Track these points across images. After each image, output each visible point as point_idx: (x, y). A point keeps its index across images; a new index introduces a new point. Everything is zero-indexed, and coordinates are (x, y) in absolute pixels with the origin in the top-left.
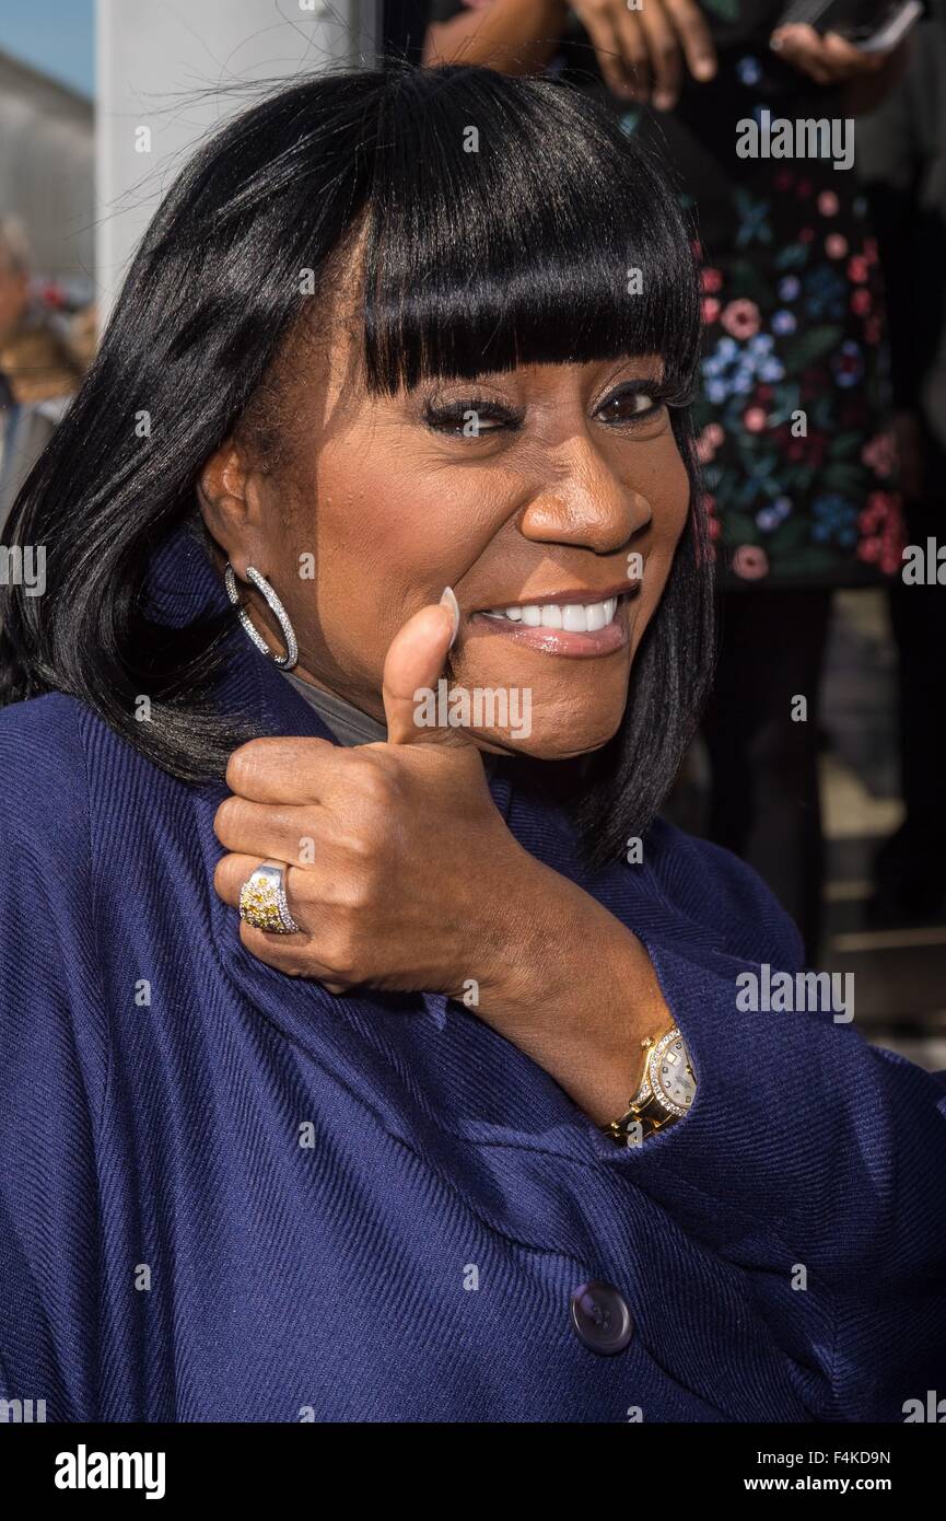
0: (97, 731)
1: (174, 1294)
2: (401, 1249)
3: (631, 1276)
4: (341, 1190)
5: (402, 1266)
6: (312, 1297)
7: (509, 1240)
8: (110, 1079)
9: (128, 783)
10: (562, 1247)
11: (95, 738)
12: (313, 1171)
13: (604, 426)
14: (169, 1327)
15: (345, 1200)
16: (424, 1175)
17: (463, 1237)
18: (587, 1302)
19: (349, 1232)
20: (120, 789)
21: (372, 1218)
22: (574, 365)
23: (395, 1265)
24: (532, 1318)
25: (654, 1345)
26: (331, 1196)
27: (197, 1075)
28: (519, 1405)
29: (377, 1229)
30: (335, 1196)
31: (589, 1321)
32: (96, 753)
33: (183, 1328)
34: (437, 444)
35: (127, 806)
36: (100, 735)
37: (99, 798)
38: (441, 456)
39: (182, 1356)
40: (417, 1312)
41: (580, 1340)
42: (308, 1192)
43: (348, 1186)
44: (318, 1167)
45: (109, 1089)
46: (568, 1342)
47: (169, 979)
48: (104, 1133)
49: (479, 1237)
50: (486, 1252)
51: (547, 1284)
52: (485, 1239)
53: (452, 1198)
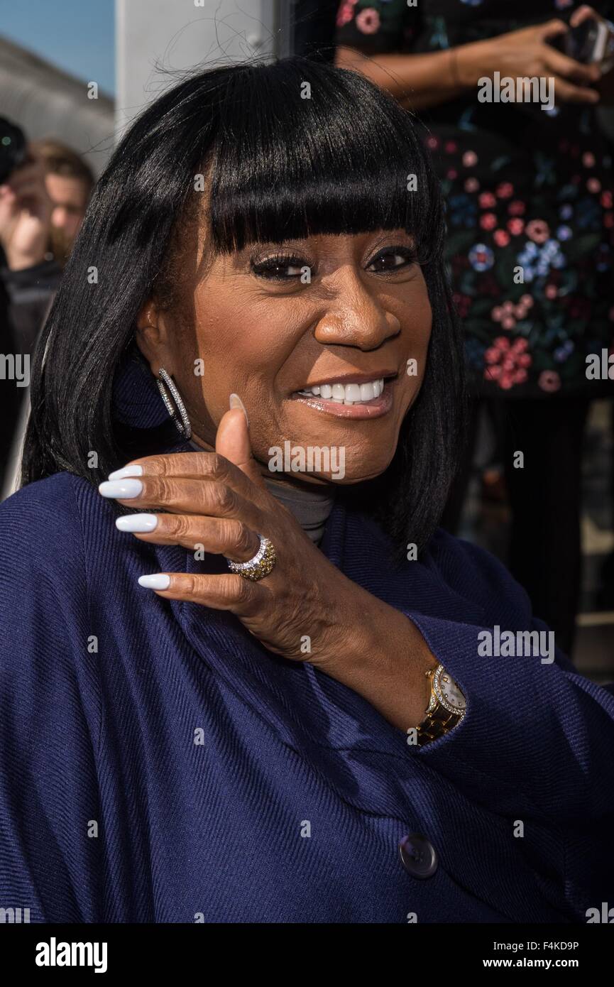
0: (87, 499)
1: (151, 851)
2: (292, 817)
3: (436, 826)
4: (253, 783)
5: (293, 829)
6: (238, 850)
7: (358, 809)
8: (103, 719)
9: (108, 531)
10: (391, 813)
11: (86, 503)
12: (236, 771)
13: (372, 274)
14: (148, 872)
15: (256, 789)
16: (305, 770)
17: (330, 809)
18: (409, 846)
19: (259, 808)
20: (103, 535)
21: (273, 799)
22: (348, 236)
23: (289, 828)
24: (375, 859)
25: (452, 870)
26: (247, 787)
27: (159, 712)
28: (369, 914)
29: (276, 806)
30: (250, 786)
31: (411, 858)
32: (87, 513)
33: (158, 872)
34: (260, 284)
35: (108, 546)
36: (89, 501)
37: (90, 542)
38: (264, 292)
39: (157, 891)
40: (303, 858)
41: (406, 871)
42: (232, 784)
43: (257, 780)
44: (239, 769)
45: (103, 725)
46: (398, 873)
47: (138, 654)
48: (100, 754)
49: (340, 809)
50: (345, 818)
51: (383, 837)
52: (344, 810)
53: (322, 784)
